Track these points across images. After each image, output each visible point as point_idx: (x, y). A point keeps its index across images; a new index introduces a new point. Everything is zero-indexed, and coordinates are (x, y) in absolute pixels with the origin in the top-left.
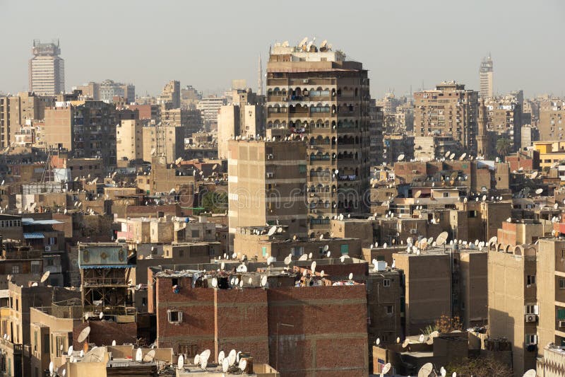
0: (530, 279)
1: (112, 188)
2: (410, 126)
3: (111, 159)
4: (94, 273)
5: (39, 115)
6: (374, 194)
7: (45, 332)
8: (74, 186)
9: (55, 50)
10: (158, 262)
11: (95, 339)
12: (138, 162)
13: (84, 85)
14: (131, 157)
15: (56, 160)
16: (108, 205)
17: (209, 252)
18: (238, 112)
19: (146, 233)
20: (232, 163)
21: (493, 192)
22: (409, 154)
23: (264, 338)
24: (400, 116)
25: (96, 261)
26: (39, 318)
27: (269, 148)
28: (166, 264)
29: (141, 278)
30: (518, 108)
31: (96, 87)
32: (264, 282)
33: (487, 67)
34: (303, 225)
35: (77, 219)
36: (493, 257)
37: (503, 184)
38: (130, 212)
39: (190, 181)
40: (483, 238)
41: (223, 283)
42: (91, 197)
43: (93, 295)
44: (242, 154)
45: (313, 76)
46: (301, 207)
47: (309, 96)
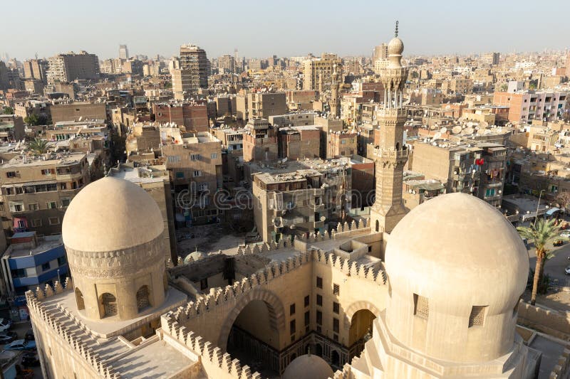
0: (246, 103)
1: (143, 83)
2: (218, 66)
3: (142, 75)
4: (138, 104)
5: (122, 64)
6: (209, 83)
7: (127, 119)
8: (133, 82)
9: (125, 47)
10: (156, 101)
11: (140, 121)
12: (149, 76)
13: (134, 56)
14: (147, 74)
15: (128, 75)
16: (142, 87)
17: (168, 98)
18: (174, 62)
19: (152, 94)
20: (173, 76)
21: (238, 82)
22: (218, 73)
23: (182, 119)
24: (215, 63)
25: (139, 101)
26: (126, 116)
27: (182, 72)
28: (157, 101)
29: (151, 105)
30: (244, 61)
31: (137, 57)
32: (181, 105)
33: (236, 51)
34: (191, 91)
35: (134, 91)
36: (237, 98)
37: (240, 80)
38: (148, 88)
39: (162, 80)
40: (235, 93)
41: (172, 106)
42: (137, 85)
43: (139, 110)
44: (175, 73)
45: (192, 53)
46: (191, 87)
47: (191, 58)
